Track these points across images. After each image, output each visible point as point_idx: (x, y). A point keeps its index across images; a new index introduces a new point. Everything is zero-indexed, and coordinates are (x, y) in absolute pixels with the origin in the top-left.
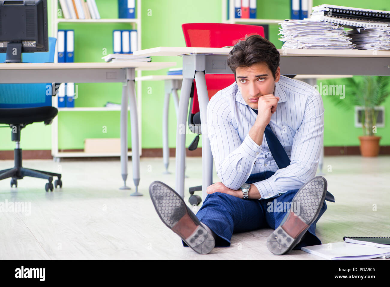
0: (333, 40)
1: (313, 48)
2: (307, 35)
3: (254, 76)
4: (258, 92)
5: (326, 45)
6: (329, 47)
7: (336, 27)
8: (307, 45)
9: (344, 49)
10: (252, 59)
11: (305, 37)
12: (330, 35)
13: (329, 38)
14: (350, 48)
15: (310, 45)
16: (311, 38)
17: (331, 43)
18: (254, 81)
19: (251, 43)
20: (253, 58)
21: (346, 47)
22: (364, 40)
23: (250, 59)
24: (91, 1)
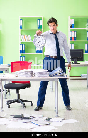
24: (29, 36)
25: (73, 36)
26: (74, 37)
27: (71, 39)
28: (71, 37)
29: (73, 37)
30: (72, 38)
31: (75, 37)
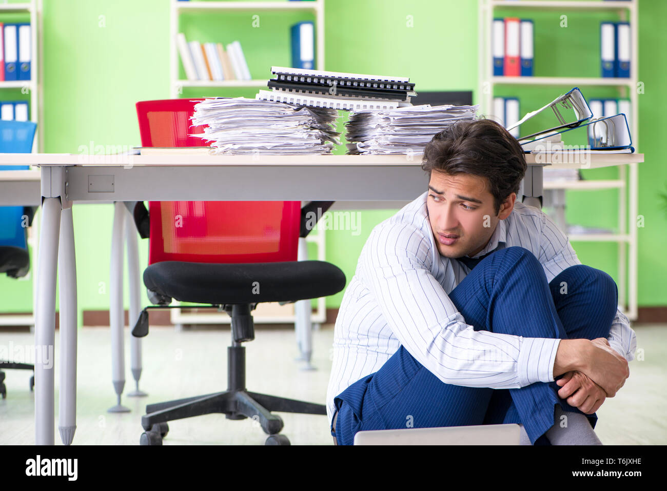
0: (282, 136)
1: (244, 152)
2: (237, 127)
3: (455, 195)
4: (456, 225)
5: (269, 146)
6: (275, 150)
7: (289, 112)
8: (230, 146)
9: (304, 153)
10: (459, 164)
11: (232, 132)
12: (280, 127)
13: (276, 132)
14: (318, 152)
15: (236, 147)
16: (243, 133)
17: (279, 141)
18: (453, 204)
19: (475, 134)
20: (461, 163)
21: (307, 149)
22: (366, 134)
23: (455, 163)
24: (235, 49)
25: (513, 52)
26: (520, 59)
27: (500, 68)
28: (499, 53)
29: (513, 59)
30: (508, 62)
31: (527, 53)
